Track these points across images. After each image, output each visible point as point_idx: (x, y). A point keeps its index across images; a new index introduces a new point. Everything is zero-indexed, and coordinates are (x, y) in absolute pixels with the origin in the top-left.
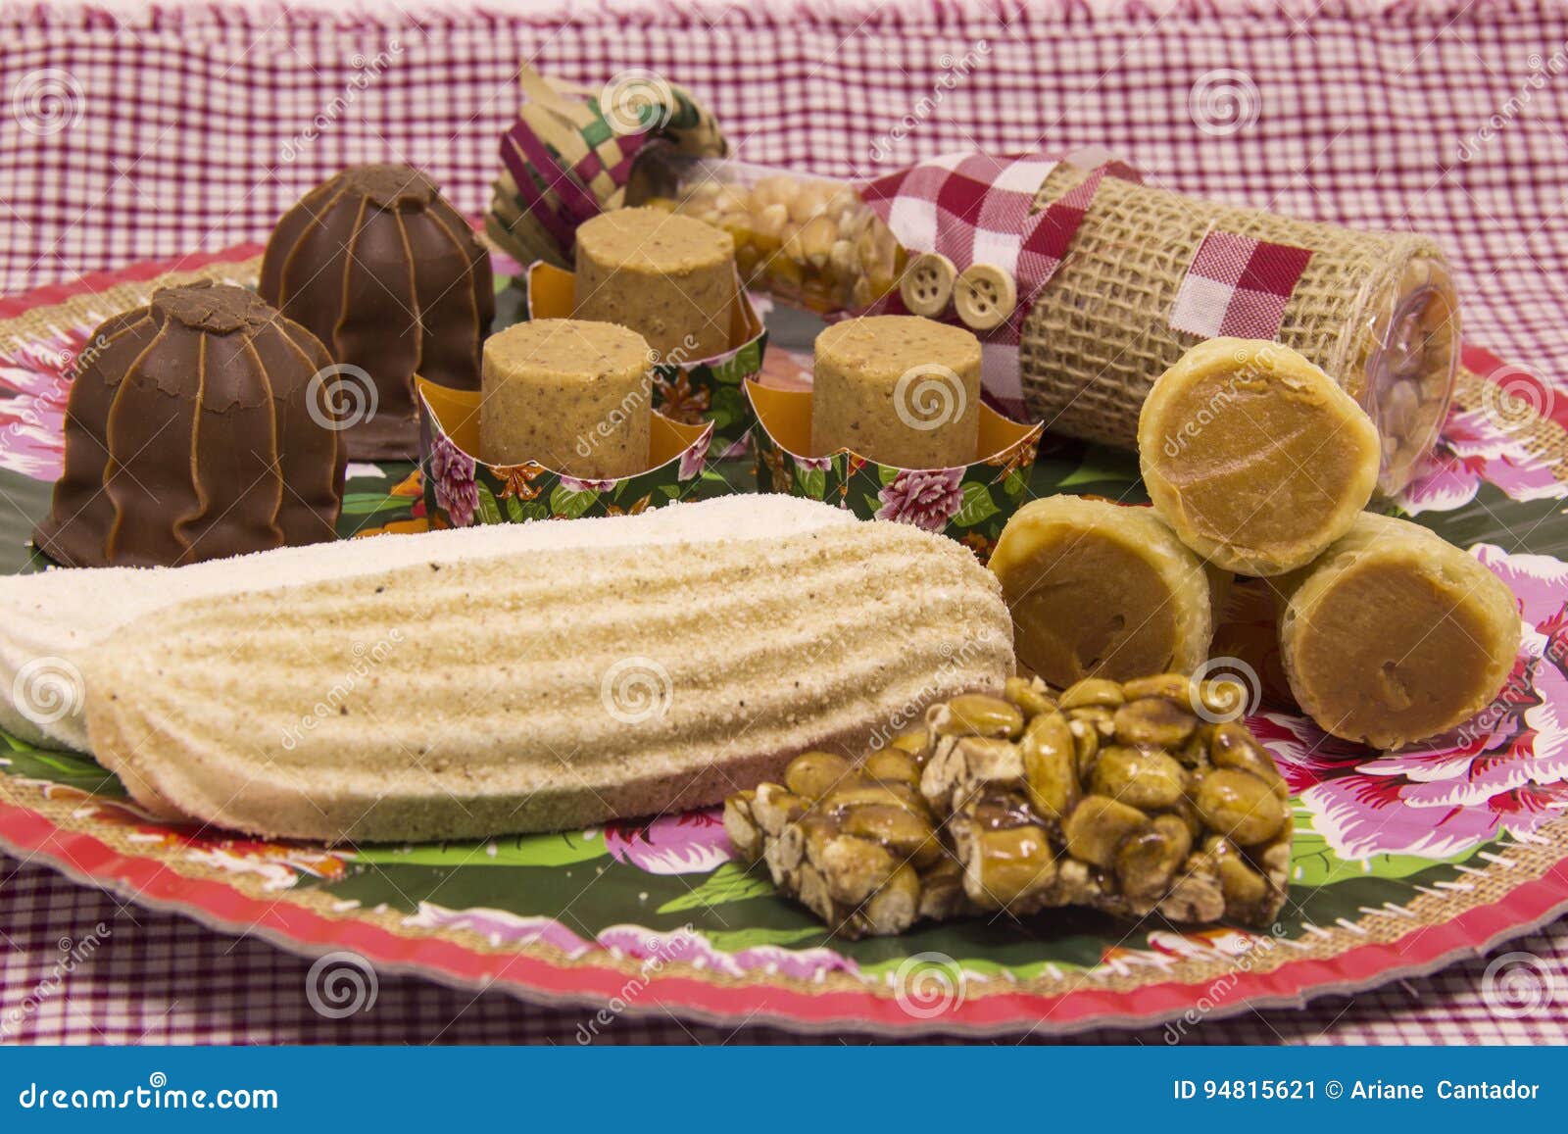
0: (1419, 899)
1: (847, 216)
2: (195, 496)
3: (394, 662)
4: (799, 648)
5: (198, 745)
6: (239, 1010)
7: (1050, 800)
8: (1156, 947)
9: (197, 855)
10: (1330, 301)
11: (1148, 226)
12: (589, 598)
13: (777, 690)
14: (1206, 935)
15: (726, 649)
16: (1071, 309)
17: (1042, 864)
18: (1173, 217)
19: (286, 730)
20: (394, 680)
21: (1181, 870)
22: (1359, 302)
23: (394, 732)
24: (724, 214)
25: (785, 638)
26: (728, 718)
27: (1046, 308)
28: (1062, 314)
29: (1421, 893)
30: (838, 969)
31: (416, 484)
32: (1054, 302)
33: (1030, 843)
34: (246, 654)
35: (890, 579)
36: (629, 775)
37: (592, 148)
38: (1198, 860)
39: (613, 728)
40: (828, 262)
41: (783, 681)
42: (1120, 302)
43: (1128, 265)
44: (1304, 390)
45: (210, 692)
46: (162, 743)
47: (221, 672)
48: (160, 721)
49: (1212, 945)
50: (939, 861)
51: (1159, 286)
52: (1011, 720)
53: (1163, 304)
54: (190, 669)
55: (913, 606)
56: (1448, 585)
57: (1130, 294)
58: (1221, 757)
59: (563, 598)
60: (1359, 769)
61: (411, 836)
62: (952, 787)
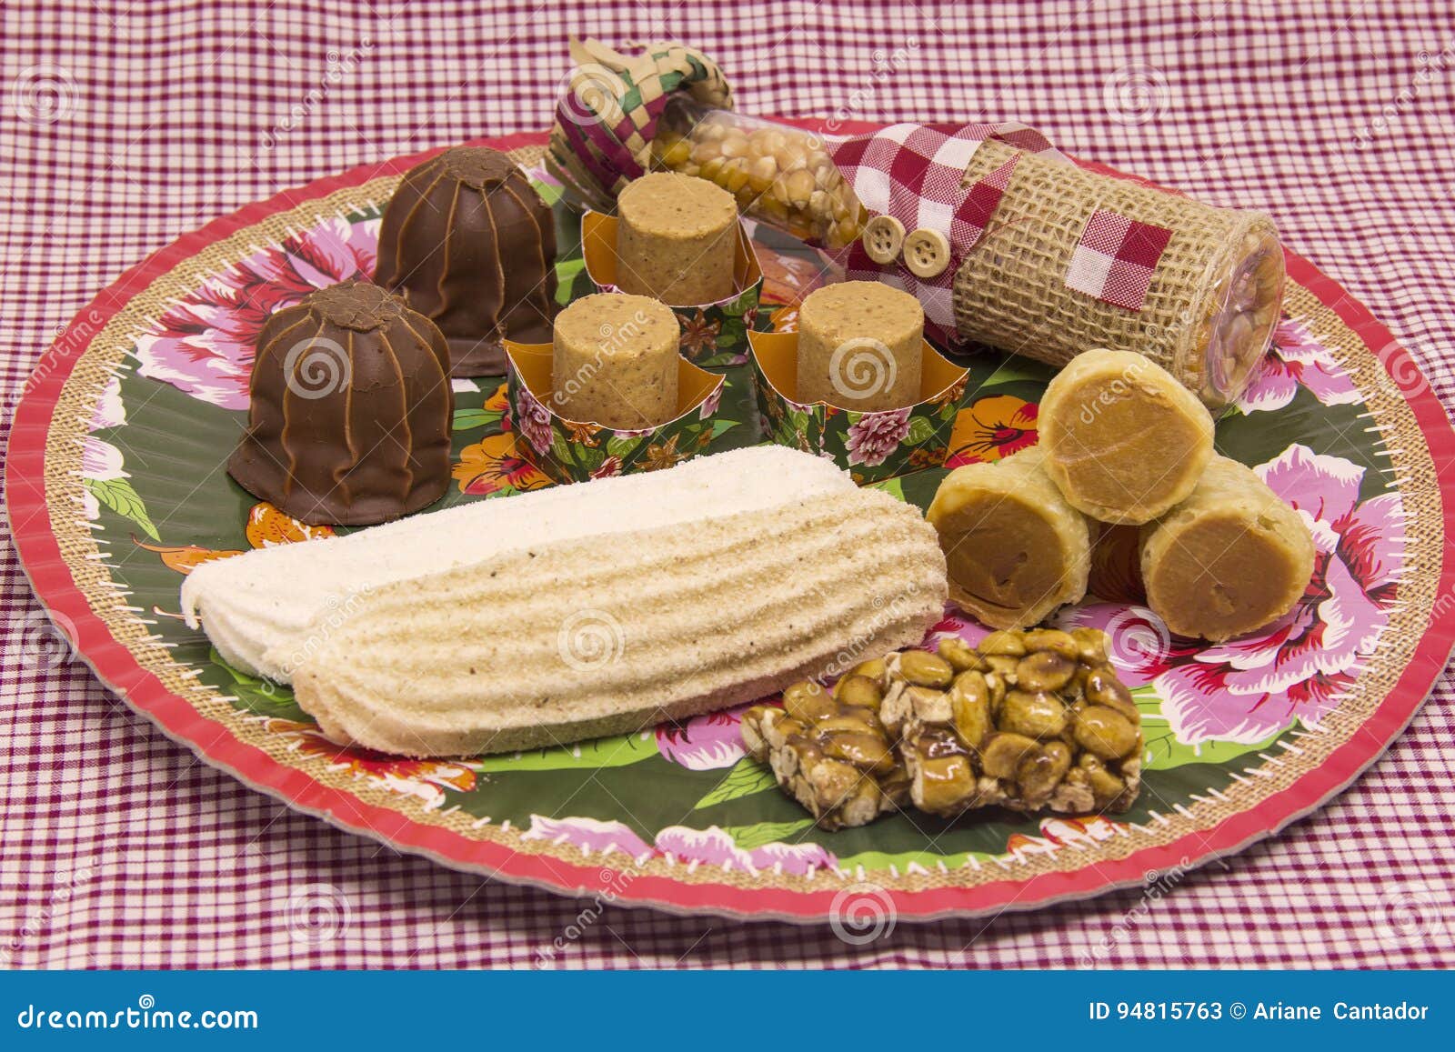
0: (1233, 786)
1: (822, 170)
2: (349, 451)
3: (506, 634)
4: (792, 600)
5: (372, 704)
6: (409, 890)
7: (971, 736)
8: (1045, 834)
9: (376, 782)
10: (1185, 273)
11: (1049, 201)
12: (642, 574)
13: (776, 631)
14: (1080, 820)
15: (738, 607)
16: (991, 265)
17: (965, 783)
18: (1068, 194)
19: (431, 689)
20: (507, 647)
21: (1064, 780)
22: (1206, 276)
23: (508, 684)
24: (728, 158)
25: (781, 593)
26: (742, 654)
27: (972, 263)
28: (985, 269)
29: (1234, 780)
30: (823, 866)
31: (503, 399)
32: (978, 259)
33: (957, 766)
34: (404, 637)
35: (857, 542)
36: (672, 698)
37: (626, 112)
38: (1076, 773)
39: (661, 668)
40: (808, 206)
41: (780, 624)
42: (1028, 263)
43: (1034, 234)
44: (1158, 396)
45: (379, 668)
46: (348, 705)
47: (387, 653)
48: (345, 689)
49: (1085, 831)
50: (893, 772)
51: (1057, 253)
52: (944, 672)
53: (1060, 266)
54: (366, 654)
55: (874, 563)
56: (1263, 531)
57: (1036, 257)
58: (1092, 697)
59: (625, 575)
60: (1198, 658)
61: (521, 748)
62: (903, 720)
